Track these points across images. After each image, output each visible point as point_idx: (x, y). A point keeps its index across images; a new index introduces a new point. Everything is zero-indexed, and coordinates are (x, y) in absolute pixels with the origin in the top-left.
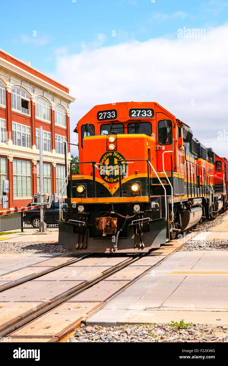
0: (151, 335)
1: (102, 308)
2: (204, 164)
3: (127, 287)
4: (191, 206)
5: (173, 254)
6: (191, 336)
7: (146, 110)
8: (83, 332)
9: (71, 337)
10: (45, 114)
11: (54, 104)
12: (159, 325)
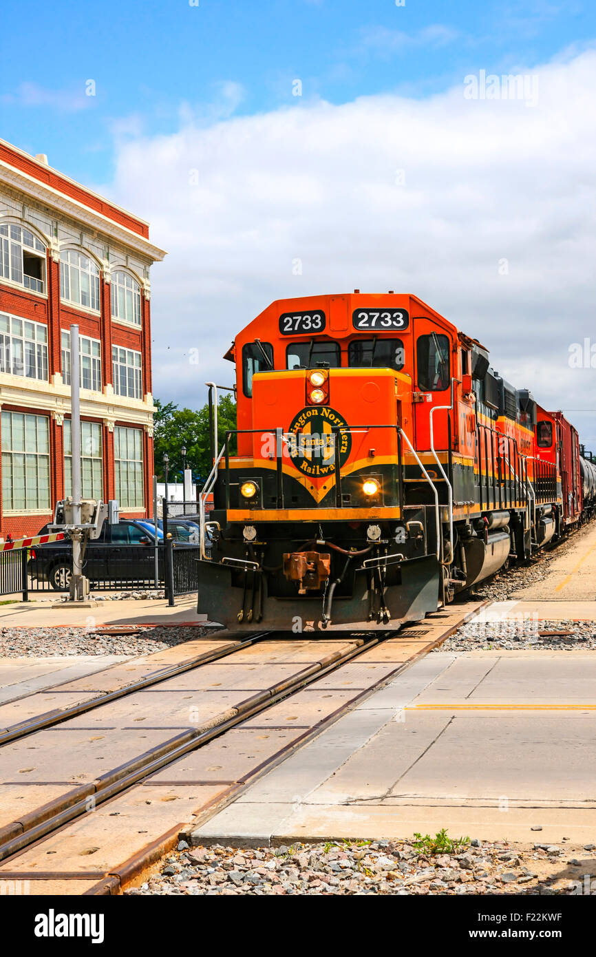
0: (362, 869)
1: (233, 800)
2: (511, 429)
3: (298, 746)
4: (486, 529)
5: (420, 659)
6: (464, 872)
7: (392, 311)
8: (185, 863)
9: (153, 876)
10: (85, 293)
11: (108, 267)
12: (382, 845)
